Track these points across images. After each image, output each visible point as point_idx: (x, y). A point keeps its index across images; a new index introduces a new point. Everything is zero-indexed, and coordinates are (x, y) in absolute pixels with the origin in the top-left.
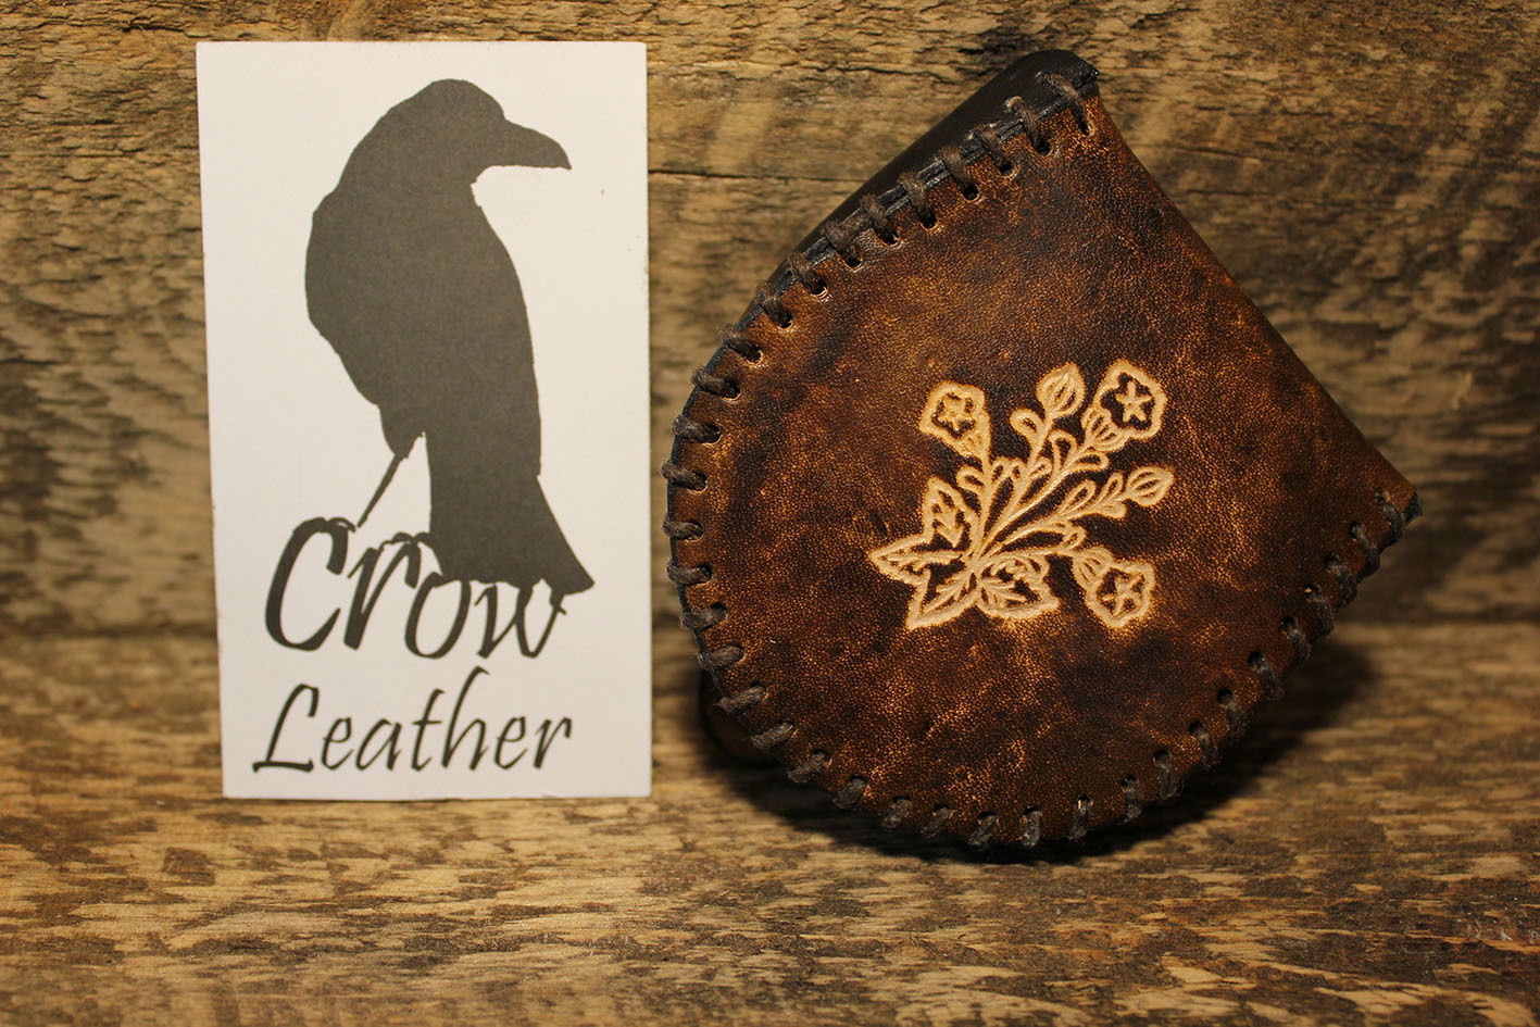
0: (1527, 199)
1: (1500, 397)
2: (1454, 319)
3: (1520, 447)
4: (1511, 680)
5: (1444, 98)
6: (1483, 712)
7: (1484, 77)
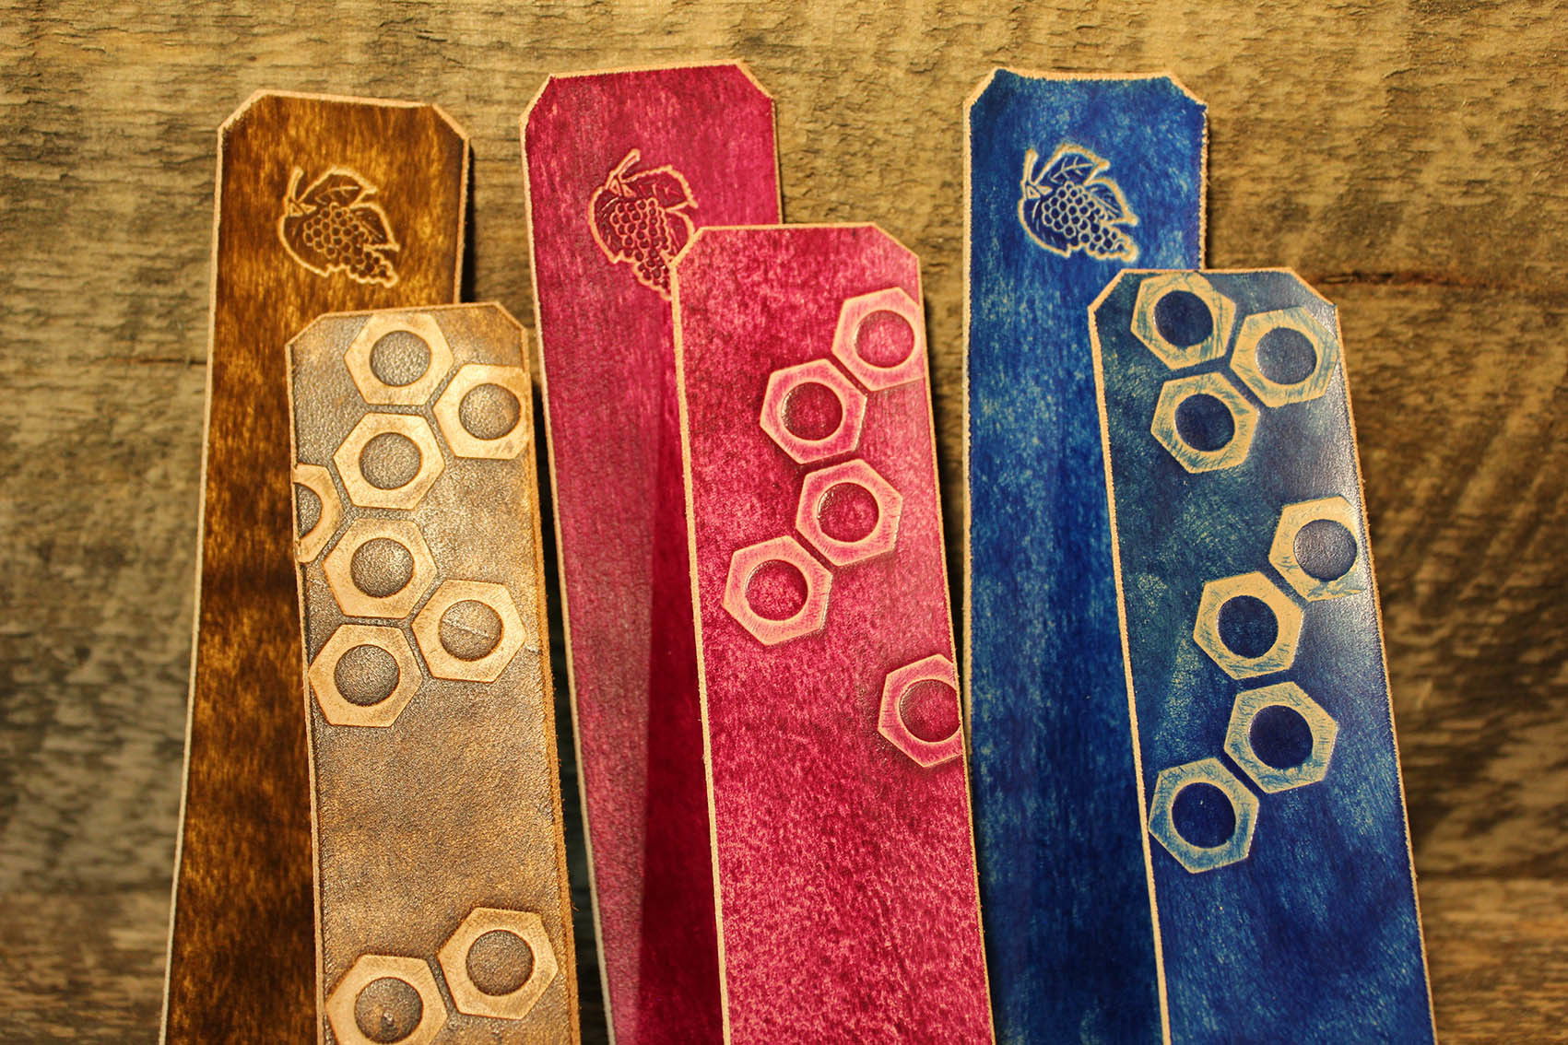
0: (1465, 549)
1: (1455, 700)
2: (1415, 640)
3: (1475, 738)
4: (1476, 926)
5: (1394, 475)
6: (1453, 952)
7: (1424, 461)
